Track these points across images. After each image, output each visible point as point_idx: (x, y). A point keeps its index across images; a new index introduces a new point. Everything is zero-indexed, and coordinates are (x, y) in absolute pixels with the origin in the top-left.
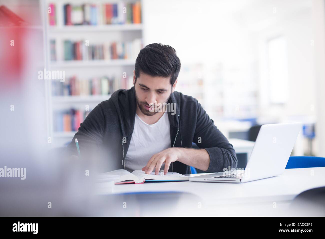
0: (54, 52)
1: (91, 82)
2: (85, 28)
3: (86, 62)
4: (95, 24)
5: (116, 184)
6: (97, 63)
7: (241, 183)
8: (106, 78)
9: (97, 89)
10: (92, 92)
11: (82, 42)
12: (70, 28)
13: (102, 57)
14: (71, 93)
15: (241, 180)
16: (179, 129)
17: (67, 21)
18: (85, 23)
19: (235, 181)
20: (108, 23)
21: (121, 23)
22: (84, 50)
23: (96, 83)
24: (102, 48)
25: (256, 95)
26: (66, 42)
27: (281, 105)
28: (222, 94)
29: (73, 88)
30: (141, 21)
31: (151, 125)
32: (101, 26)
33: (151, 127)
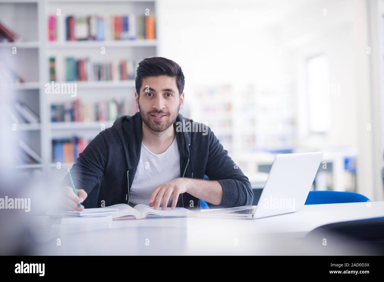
0: (53, 71)
1: (97, 106)
2: (90, 44)
3: (91, 83)
4: (103, 40)
5: (114, 220)
6: (103, 84)
7: (254, 219)
8: (114, 101)
9: (104, 115)
10: (98, 118)
11: (87, 60)
12: (73, 44)
13: (110, 78)
14: (73, 119)
15: (253, 216)
16: (189, 159)
17: (69, 35)
18: (91, 37)
19: (247, 217)
20: (117, 38)
21: (132, 39)
22: (89, 69)
23: (102, 107)
24: (110, 66)
25: (293, 122)
26: (69, 60)
27: (322, 134)
28: (253, 121)
29: (76, 113)
30: (155, 36)
31: (159, 155)
32: (110, 42)
33: (158, 156)
